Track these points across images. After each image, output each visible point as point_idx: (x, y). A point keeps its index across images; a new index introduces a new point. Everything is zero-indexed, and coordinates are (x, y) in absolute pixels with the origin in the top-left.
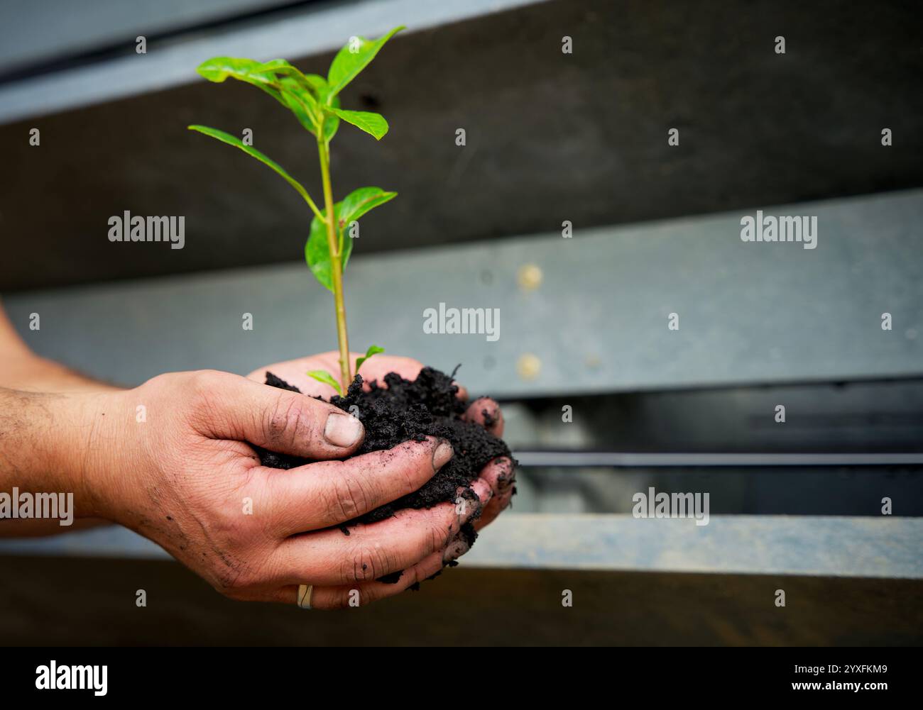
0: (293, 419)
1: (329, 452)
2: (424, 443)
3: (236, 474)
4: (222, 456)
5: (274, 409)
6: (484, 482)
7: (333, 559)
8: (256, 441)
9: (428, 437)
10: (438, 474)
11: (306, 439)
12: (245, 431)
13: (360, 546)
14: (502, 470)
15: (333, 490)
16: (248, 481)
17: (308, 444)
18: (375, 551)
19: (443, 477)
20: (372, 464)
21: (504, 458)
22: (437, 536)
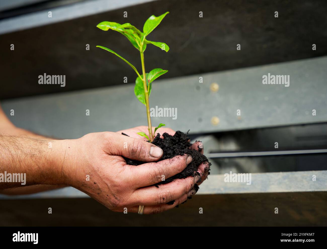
0: (139, 148)
1: (151, 159)
2: (183, 156)
3: (119, 167)
4: (114, 161)
5: (133, 145)
6: (200, 170)
7: (153, 196)
8: (126, 156)
9: (184, 154)
10: (187, 167)
11: (144, 155)
12: (123, 152)
13: (162, 191)
14: (206, 166)
15: (154, 172)
16: (124, 170)
17: (144, 157)
18: (167, 193)
19: (189, 168)
20: (167, 163)
21: (206, 162)
22: (187, 188)
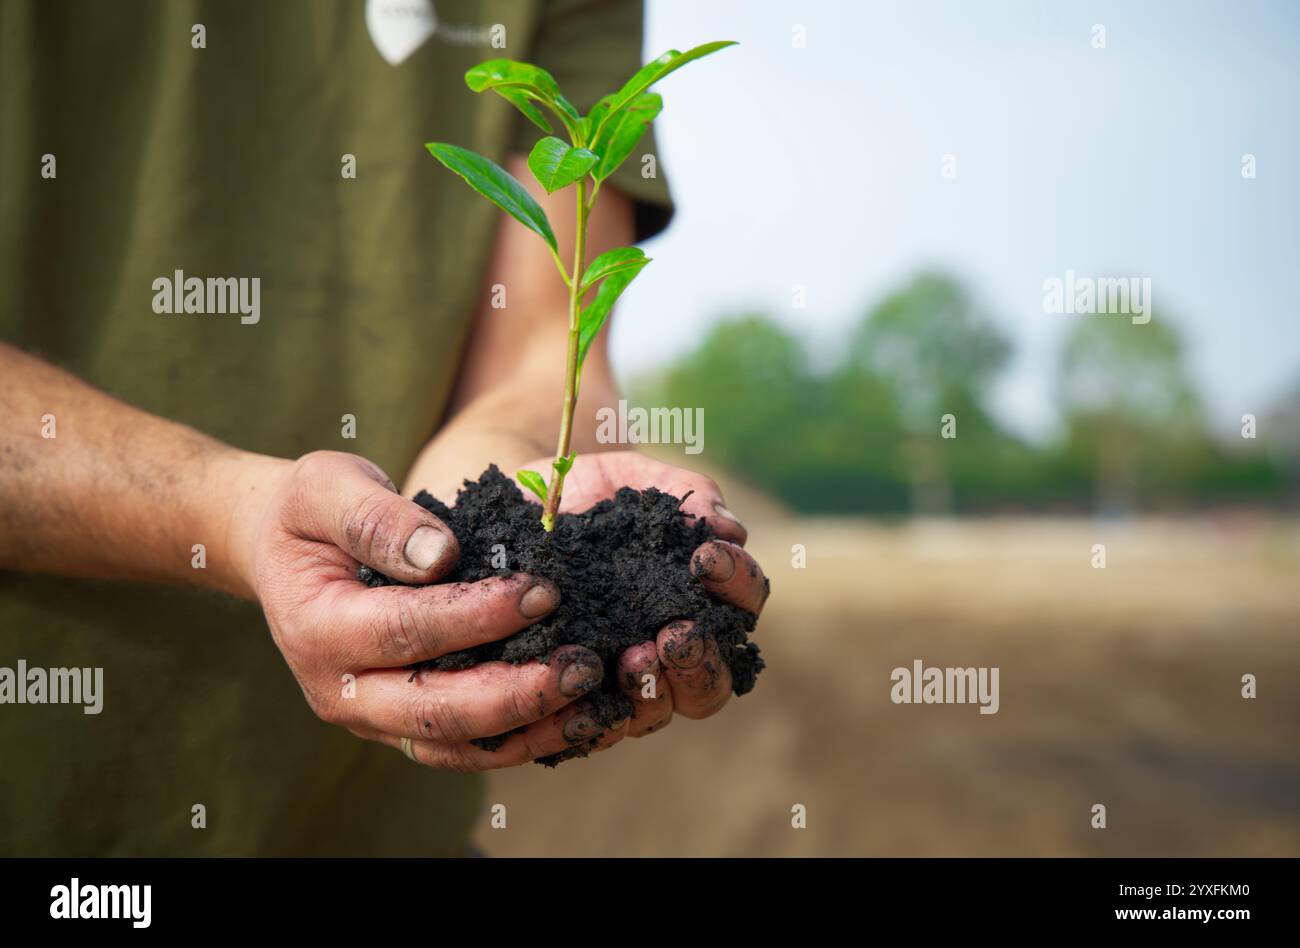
0: (368, 529)
2: (508, 581)
7: (396, 708)
13: (424, 696)
15: (385, 623)
17: (385, 560)
22: (519, 703)
